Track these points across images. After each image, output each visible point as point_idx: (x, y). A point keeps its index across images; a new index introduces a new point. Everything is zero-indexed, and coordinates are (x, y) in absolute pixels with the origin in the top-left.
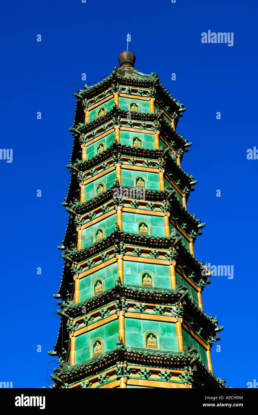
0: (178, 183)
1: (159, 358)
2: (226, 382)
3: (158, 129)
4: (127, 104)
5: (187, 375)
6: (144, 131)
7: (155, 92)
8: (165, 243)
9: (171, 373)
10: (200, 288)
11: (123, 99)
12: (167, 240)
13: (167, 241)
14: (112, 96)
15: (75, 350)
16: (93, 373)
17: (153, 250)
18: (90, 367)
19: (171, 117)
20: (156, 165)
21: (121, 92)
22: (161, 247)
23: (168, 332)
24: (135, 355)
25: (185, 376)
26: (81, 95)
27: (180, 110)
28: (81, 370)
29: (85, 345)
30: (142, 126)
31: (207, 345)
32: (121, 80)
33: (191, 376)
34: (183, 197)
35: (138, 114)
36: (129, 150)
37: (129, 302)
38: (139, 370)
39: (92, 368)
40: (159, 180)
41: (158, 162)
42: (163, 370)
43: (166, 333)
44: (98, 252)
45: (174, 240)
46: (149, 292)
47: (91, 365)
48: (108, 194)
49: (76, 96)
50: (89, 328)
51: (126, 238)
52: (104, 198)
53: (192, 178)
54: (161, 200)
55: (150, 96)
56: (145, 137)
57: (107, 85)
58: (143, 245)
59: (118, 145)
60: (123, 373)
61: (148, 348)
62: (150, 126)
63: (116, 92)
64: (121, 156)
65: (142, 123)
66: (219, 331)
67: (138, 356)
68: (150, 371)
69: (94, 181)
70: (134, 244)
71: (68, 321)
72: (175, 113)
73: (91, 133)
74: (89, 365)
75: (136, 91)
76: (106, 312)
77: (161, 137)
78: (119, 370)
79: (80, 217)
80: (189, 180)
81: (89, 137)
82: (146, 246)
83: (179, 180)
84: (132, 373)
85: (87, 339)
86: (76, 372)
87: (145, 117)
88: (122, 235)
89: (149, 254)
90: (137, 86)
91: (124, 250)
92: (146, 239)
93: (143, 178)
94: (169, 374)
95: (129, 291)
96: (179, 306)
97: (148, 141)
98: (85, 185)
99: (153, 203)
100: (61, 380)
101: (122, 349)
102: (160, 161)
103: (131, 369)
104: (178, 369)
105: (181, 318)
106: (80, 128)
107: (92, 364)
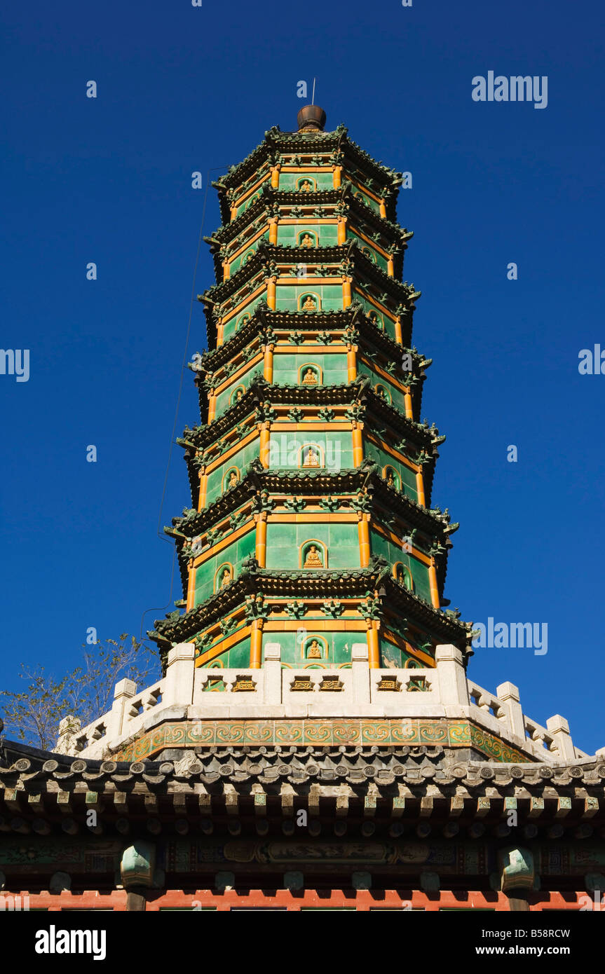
0: (384, 299)
1: (317, 581)
2: (461, 616)
3: (344, 214)
4: (294, 183)
5: (370, 605)
6: (320, 221)
7: (343, 156)
8: (342, 394)
9: (342, 604)
10: (421, 466)
11: (286, 176)
12: (346, 388)
13: (345, 390)
14: (269, 174)
15: (195, 588)
16: (213, 620)
17: (322, 408)
18: (205, 609)
19: (377, 196)
20: (338, 272)
21: (283, 165)
22: (337, 402)
23: (343, 540)
24: (276, 581)
25: (368, 608)
26: (223, 183)
27: (395, 182)
28: (193, 617)
29: (209, 579)
30: (317, 213)
31: (430, 558)
32: (282, 145)
33: (377, 605)
34: (395, 323)
35: (308, 194)
36: (289, 254)
37: (276, 498)
38: (285, 605)
39: (209, 611)
40: (341, 297)
41: (341, 267)
42: (326, 602)
43: (340, 541)
44: (232, 425)
45: (359, 387)
46: (307, 476)
47: (205, 607)
48: (250, 329)
49: (214, 186)
50: (215, 549)
51: (273, 394)
52: (244, 336)
53: (412, 290)
54: (341, 326)
55: (333, 164)
56: (321, 231)
57: (259, 159)
58: (305, 402)
59: (268, 248)
60: (256, 613)
61: (305, 569)
62: (330, 212)
63: (274, 166)
64: (276, 265)
65: (316, 207)
66: (451, 532)
67: (281, 581)
68: (305, 605)
69: (237, 316)
70: (289, 401)
71: (185, 544)
72: (385, 189)
73: (236, 240)
74: (204, 608)
75: (309, 160)
76: (239, 520)
77: (351, 227)
78: (249, 609)
79: (212, 375)
80: (406, 292)
81: (233, 247)
82: (311, 402)
83: (386, 294)
84: (274, 612)
85: (211, 568)
86: (185, 622)
87: (320, 197)
88: (265, 389)
89: (317, 416)
90: (311, 151)
91: (271, 415)
92: (309, 390)
93: (314, 296)
94: (338, 606)
95: (273, 479)
96: (364, 494)
97: (327, 236)
98: (224, 324)
99: (328, 333)
100: (165, 639)
101: (251, 572)
102: (344, 263)
103: (270, 605)
104: (355, 596)
105: (367, 513)
106: (218, 235)
107: (207, 604)
